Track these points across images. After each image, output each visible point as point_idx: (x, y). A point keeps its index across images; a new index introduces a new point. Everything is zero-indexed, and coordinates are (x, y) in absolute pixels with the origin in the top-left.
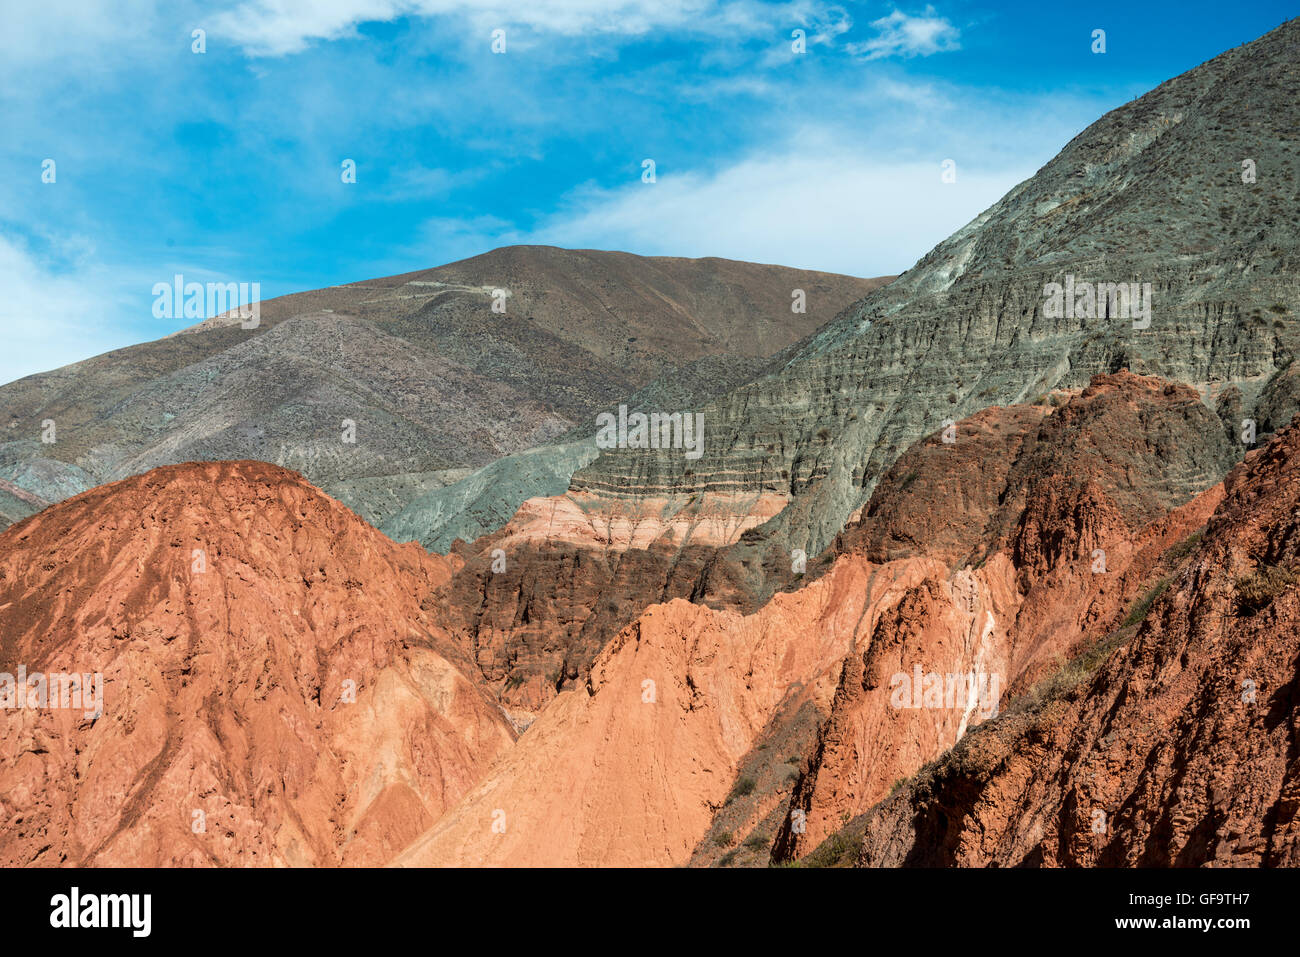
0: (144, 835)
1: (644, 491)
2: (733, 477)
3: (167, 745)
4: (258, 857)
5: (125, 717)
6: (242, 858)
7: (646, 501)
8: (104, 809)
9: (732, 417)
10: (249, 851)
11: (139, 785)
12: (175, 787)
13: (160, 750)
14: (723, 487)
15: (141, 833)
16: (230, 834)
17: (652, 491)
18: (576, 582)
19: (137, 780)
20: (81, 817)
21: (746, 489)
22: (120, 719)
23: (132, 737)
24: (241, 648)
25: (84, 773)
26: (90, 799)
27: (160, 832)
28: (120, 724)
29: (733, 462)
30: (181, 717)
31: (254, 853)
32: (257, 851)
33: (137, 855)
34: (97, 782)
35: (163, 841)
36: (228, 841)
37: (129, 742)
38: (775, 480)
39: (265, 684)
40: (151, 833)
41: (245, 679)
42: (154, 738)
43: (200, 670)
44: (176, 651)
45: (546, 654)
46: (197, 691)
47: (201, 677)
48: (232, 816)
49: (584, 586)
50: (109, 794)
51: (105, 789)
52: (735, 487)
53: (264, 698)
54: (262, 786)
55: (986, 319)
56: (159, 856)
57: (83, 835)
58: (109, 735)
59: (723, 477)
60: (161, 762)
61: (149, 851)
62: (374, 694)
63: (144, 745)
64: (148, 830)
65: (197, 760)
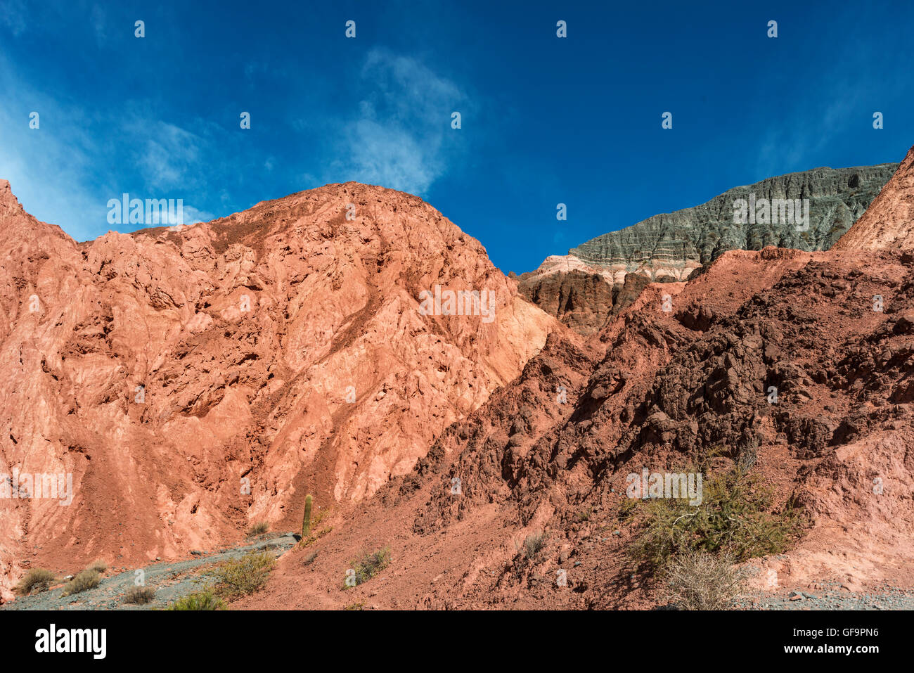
0: (360, 356)
1: (610, 261)
2: (668, 252)
3: (370, 302)
4: (474, 389)
5: (333, 275)
6: (458, 389)
7: (613, 265)
8: (314, 342)
9: (654, 228)
10: (466, 383)
11: (348, 324)
12: (386, 325)
13: (364, 305)
14: (663, 257)
15: (357, 354)
16: (443, 368)
17: (617, 260)
18: (597, 290)
19: (344, 322)
20: (289, 348)
21: (676, 259)
22: (329, 275)
23: (338, 293)
24: (421, 255)
25: (294, 314)
26: (299, 333)
27: (376, 356)
28: (329, 279)
29: (665, 244)
30: (379, 288)
31: (471, 386)
32: (472, 384)
33: (352, 373)
34: (308, 318)
35: (379, 364)
36: (441, 375)
37: (336, 296)
38: (693, 254)
39: (447, 273)
40: (367, 355)
41: (429, 271)
42: (359, 295)
43: (394, 258)
44: (371, 248)
45: (589, 327)
46: (391, 271)
47: (394, 263)
48: (443, 352)
49: (603, 293)
50: (318, 330)
51: (315, 325)
52: (669, 257)
53: (447, 284)
54: (463, 335)
55: (780, 192)
56: (376, 377)
57: (291, 362)
58: (320, 286)
59: (662, 252)
60: (366, 311)
61: (366, 371)
62: (514, 310)
63: (350, 301)
64: (364, 351)
65: (404, 305)
